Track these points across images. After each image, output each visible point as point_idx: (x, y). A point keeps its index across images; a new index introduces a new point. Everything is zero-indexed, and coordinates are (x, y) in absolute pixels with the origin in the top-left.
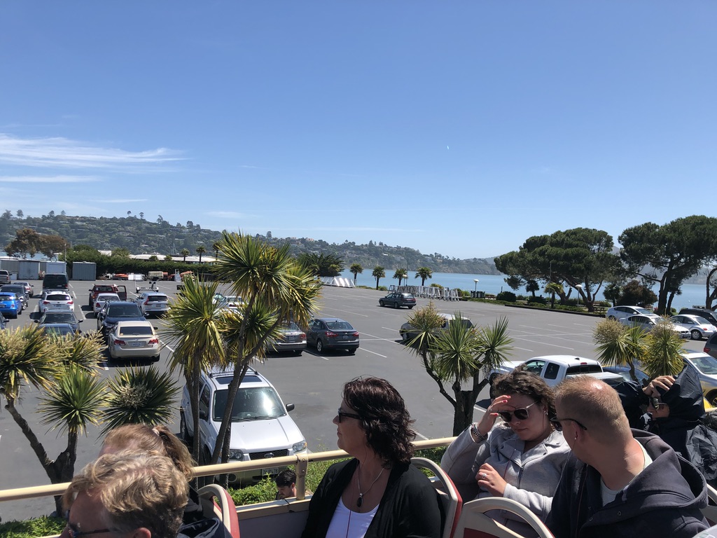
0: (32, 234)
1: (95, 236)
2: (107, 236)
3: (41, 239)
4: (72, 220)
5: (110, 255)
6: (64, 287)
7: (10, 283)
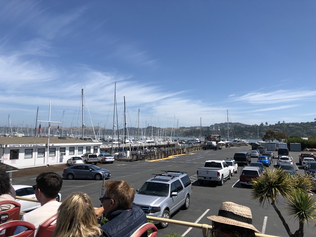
0: (272, 131)
1: (299, 131)
2: (305, 131)
3: (276, 134)
4: (288, 125)
5: (307, 139)
6: (287, 154)
7: (265, 152)
